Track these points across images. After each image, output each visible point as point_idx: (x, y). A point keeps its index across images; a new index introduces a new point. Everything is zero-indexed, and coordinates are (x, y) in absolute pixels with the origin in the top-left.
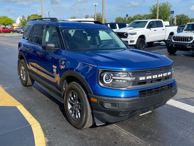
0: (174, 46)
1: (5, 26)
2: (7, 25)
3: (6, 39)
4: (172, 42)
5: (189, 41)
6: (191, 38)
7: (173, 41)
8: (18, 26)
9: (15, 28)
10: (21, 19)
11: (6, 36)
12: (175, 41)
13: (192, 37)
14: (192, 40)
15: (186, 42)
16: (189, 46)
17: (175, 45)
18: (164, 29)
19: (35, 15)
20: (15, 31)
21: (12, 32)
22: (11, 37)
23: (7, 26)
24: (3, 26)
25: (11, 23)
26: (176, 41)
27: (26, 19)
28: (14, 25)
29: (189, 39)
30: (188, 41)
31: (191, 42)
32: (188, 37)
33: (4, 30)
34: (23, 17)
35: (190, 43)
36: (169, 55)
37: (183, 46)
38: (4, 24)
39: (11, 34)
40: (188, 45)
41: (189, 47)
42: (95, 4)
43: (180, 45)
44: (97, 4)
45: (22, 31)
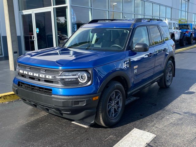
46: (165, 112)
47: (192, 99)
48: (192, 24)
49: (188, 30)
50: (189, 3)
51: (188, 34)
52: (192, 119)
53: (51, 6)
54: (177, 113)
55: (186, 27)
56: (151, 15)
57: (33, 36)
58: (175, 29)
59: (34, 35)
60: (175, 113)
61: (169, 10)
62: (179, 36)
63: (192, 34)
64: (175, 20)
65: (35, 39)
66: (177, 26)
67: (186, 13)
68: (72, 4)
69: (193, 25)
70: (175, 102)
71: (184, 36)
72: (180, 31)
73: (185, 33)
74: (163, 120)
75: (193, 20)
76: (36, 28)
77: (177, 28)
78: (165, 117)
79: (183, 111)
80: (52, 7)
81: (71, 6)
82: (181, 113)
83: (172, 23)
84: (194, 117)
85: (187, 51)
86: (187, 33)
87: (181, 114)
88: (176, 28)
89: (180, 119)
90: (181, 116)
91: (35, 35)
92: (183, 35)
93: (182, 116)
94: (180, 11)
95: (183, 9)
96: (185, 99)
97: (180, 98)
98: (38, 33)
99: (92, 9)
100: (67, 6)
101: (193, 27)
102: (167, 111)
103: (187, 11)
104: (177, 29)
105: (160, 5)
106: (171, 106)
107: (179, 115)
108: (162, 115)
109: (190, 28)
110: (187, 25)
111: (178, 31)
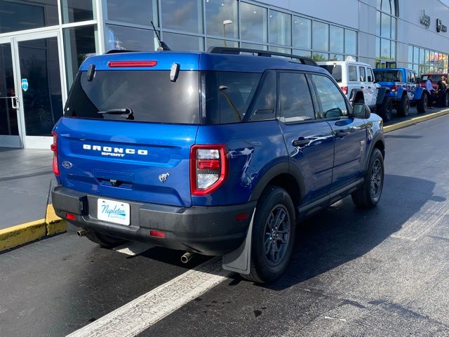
46: (321, 301)
47: (396, 260)
48: (404, 70)
49: (397, 84)
50: (398, 20)
51: (396, 93)
52: (389, 319)
53: (58, 24)
54: (352, 303)
55: (391, 76)
56: (309, 47)
57: (14, 99)
58: (365, 81)
59: (16, 96)
60: (347, 302)
61: (351, 37)
62: (375, 98)
63: (405, 93)
64: (367, 59)
65: (18, 107)
66: (369, 73)
67: (393, 44)
68: (109, 19)
69: (409, 71)
70: (352, 270)
71: (386, 98)
72: (378, 85)
73: (388, 92)
74: (315, 324)
75: (410, 60)
76: (22, 78)
77: (369, 78)
78: (321, 317)
79: (370, 297)
80: (61, 26)
81: (107, 25)
82: (362, 303)
83: (358, 67)
84: (395, 314)
85: (396, 133)
86: (393, 90)
87: (363, 307)
88: (367, 79)
89: (359, 323)
90: (363, 313)
91: (19, 96)
92: (384, 95)
93: (366, 312)
94: (378, 39)
95: (386, 34)
96: (377, 261)
97: (365, 258)
98: (25, 90)
99: (161, 33)
100: (96, 24)
101: (408, 75)
102: (327, 298)
103: (393, 38)
104: (369, 80)
105: (329, 24)
106: (338, 282)
107: (357, 309)
108: (313, 310)
109: (401, 78)
110: (395, 72)
111: (372, 85)
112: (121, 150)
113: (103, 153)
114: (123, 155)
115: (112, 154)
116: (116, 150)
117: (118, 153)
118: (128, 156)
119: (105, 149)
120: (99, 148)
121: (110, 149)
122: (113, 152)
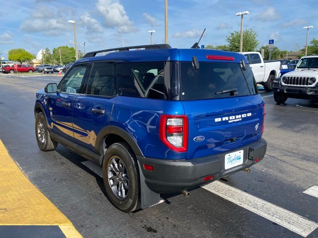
0: (285, 92)
1: (21, 63)
2: (24, 61)
3: (23, 82)
4: (282, 86)
5: (310, 84)
6: (313, 80)
7: (283, 84)
8: (40, 63)
9: (35, 66)
10: (44, 53)
11: (23, 78)
12: (286, 85)
13: (315, 78)
14: (314, 82)
15: (305, 86)
16: (311, 91)
17: (287, 90)
18: (262, 67)
19: (64, 47)
20: (35, 70)
21: (31, 72)
22: (31, 79)
23: (23, 63)
24: (18, 63)
25: (29, 58)
26: (288, 84)
27: (52, 53)
28: (34, 61)
29: (309, 81)
30: (307, 84)
31: (313, 85)
32: (308, 78)
33: (20, 68)
34: (47, 50)
35: (311, 88)
36: (277, 104)
37: (300, 91)
38: (19, 60)
39: (30, 74)
40: (309, 89)
41: (310, 93)
42: (150, 32)
43: (296, 90)
44: (154, 31)
45: (46, 70)
112: (240, 116)
113: (230, 122)
114: (241, 119)
115: (235, 121)
116: (237, 117)
117: (239, 118)
118: (244, 119)
119: (231, 118)
120: (227, 118)
121: (234, 117)
122: (236, 119)
